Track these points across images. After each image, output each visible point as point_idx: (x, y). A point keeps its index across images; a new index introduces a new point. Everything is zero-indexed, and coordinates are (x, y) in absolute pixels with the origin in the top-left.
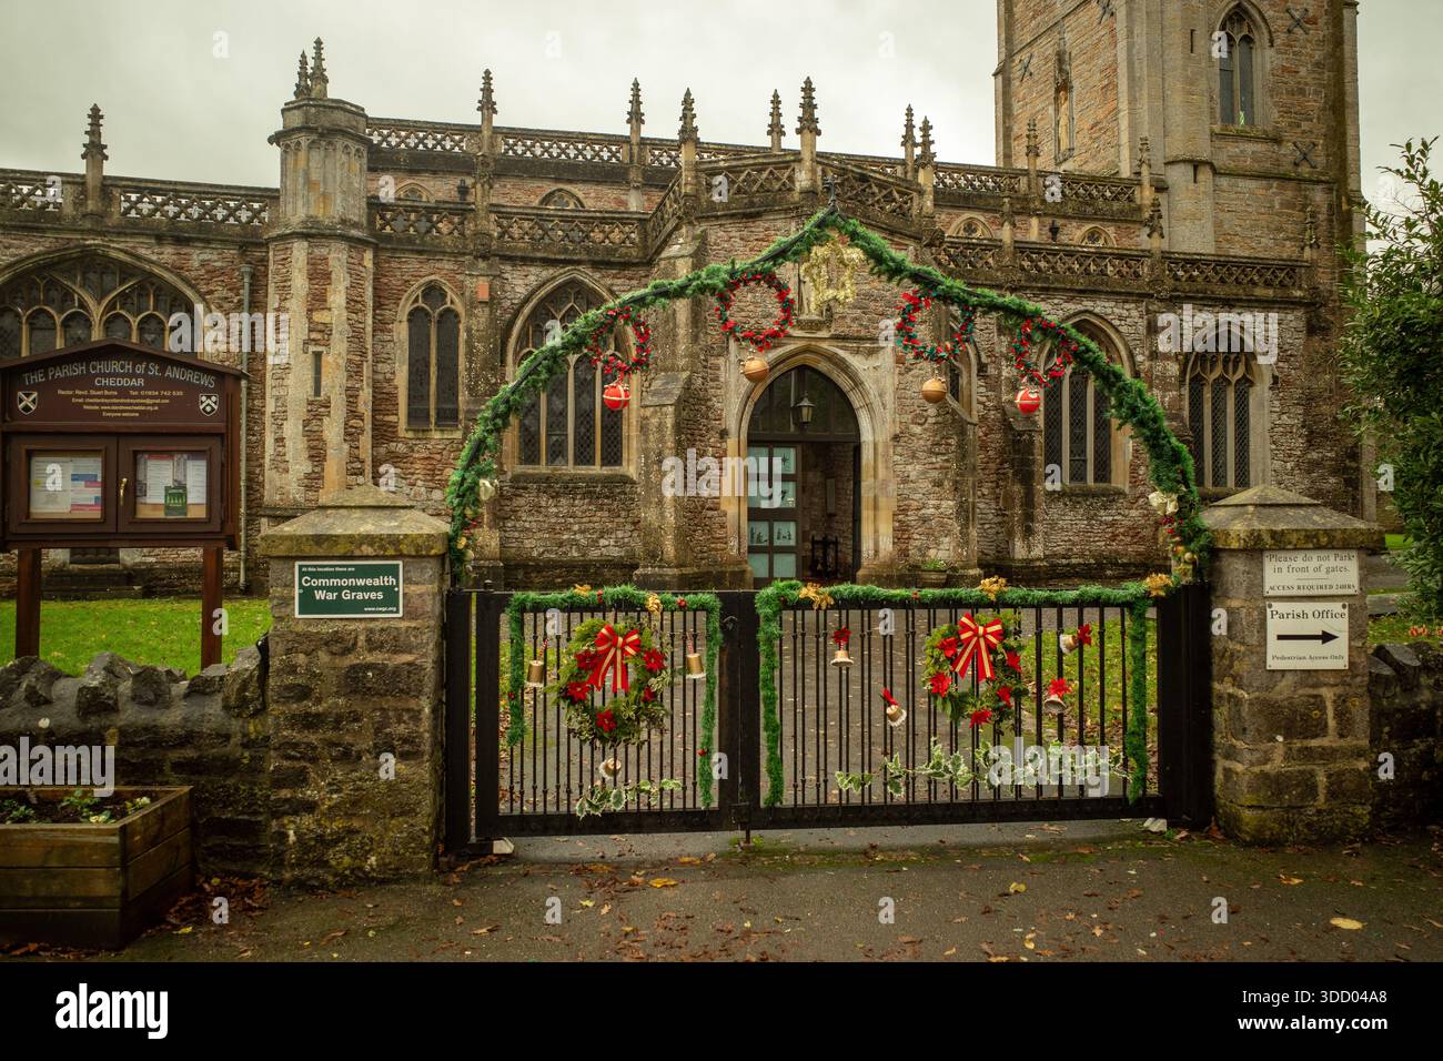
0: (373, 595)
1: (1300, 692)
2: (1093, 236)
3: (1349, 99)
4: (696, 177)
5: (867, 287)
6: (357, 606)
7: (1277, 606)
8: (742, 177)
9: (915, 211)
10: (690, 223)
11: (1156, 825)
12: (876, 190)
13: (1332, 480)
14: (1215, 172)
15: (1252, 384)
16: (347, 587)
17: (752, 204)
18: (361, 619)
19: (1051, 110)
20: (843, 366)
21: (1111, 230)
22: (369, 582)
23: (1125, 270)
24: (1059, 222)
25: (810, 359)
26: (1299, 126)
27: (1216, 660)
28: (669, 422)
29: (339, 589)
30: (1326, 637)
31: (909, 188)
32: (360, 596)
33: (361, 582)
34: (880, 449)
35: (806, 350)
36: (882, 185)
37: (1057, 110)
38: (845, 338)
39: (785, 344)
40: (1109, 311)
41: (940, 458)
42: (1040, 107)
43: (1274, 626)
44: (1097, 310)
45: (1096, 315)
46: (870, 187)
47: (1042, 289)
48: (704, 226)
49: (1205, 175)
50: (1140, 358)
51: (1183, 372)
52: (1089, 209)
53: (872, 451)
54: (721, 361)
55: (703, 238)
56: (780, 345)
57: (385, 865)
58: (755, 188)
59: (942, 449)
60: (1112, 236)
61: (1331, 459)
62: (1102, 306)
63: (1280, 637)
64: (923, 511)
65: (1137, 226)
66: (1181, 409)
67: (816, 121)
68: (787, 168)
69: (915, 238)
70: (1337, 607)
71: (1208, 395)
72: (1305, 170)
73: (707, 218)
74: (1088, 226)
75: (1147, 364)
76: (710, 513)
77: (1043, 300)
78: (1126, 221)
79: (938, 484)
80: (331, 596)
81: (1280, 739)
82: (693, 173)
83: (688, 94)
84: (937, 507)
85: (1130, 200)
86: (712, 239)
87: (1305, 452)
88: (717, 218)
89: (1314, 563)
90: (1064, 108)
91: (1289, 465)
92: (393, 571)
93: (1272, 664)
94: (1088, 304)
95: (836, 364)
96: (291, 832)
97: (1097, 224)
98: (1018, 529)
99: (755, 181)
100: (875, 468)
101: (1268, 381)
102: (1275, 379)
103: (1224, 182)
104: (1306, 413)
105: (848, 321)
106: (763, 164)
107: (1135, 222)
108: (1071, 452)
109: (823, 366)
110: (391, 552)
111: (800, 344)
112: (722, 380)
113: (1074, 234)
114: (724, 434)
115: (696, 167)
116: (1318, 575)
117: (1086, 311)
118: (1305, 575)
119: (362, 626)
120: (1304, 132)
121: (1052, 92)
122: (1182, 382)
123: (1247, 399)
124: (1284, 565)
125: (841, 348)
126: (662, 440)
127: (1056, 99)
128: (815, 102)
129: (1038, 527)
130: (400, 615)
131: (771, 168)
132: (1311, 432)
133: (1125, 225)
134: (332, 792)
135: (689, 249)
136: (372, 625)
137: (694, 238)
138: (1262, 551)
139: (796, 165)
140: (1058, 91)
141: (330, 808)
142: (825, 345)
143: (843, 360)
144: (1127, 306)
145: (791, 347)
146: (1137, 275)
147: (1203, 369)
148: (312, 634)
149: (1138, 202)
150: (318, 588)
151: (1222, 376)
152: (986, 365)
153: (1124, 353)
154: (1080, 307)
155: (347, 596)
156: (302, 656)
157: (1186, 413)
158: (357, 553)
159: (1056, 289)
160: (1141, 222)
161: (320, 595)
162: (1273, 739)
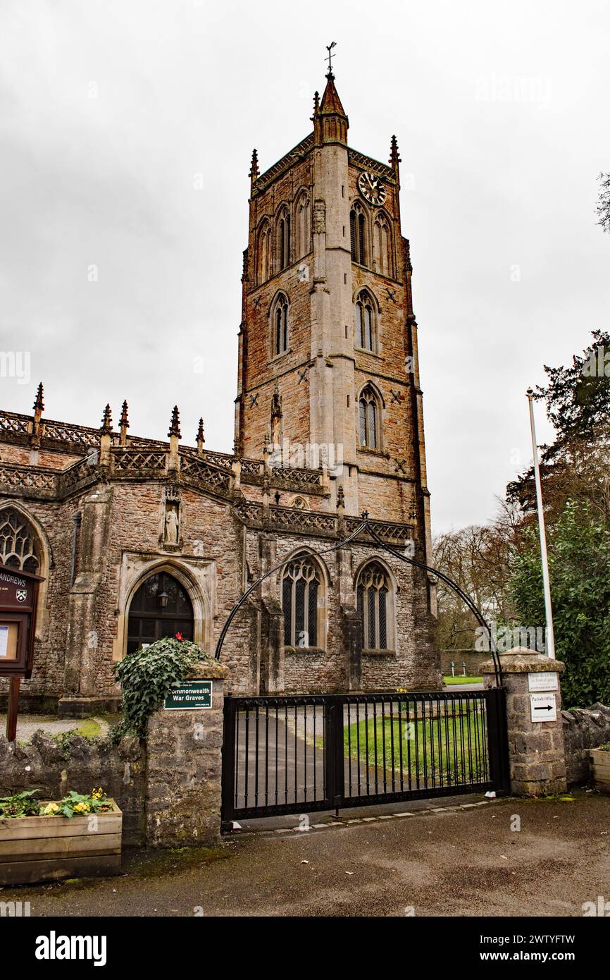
0: (199, 698)
1: (542, 731)
2: (298, 501)
3: (420, 440)
4: (110, 456)
5: (203, 528)
6: (192, 704)
7: (534, 696)
8: (136, 458)
9: (230, 486)
10: (105, 483)
11: (491, 794)
12: (209, 472)
13: (427, 645)
14: (359, 471)
15: (387, 591)
16: (188, 694)
17: (141, 475)
18: (193, 710)
19: (269, 426)
20: (188, 574)
21: (307, 499)
22: (198, 692)
23: (325, 524)
24: (280, 492)
25: (168, 568)
26: (397, 451)
27: (509, 720)
28: (89, 604)
29: (184, 695)
30: (549, 708)
31: (229, 473)
32: (194, 698)
33: (194, 692)
34: (206, 625)
35: (167, 563)
36: (213, 470)
37: (272, 427)
38: (190, 557)
39: (155, 559)
40: (317, 547)
41: (241, 630)
42: (262, 424)
43: (534, 704)
44: (311, 546)
45: (311, 549)
46: (207, 471)
47: (283, 532)
48: (112, 484)
49: (354, 471)
50: (332, 574)
51: (354, 583)
52: (296, 486)
53: (201, 625)
54: (118, 567)
55: (111, 491)
56: (152, 559)
57: (201, 834)
58: (155, 466)
59: (243, 625)
60: (308, 502)
61: (427, 633)
62: (314, 544)
63: (536, 709)
64: (230, 662)
65: (321, 498)
66: (354, 604)
67: (179, 431)
68: (161, 455)
69: (230, 501)
70: (551, 695)
71: (366, 596)
72: (401, 475)
73: (114, 480)
74: (296, 496)
75: (337, 577)
76: (106, 662)
77: (283, 539)
78: (315, 495)
79: (240, 646)
80: (181, 699)
81: (537, 751)
82: (108, 453)
83: (108, 407)
84: (239, 660)
85: (317, 483)
86: (116, 493)
87: (414, 629)
88: (121, 481)
89: (544, 678)
90: (277, 426)
91: (406, 636)
92: (208, 686)
93: (534, 720)
94: (306, 542)
95: (182, 572)
96: (158, 820)
97: (300, 495)
98: (271, 674)
99: (143, 461)
100: (203, 635)
101: (395, 589)
102: (398, 588)
103: (362, 477)
104: (413, 608)
105: (191, 546)
106: (148, 452)
107: (319, 495)
108: (296, 627)
109: (175, 573)
110: (209, 677)
111: (164, 559)
112: (118, 578)
113: (288, 500)
114: (117, 613)
115: (112, 450)
116: (545, 683)
117: (306, 546)
118: (542, 682)
119: (194, 713)
120: (399, 454)
121: (270, 417)
122: (354, 589)
123: (385, 599)
124: (535, 679)
125: (187, 563)
126: (83, 615)
127: (272, 421)
128: (179, 420)
129: (281, 672)
130: (211, 707)
131: (152, 454)
132: (416, 618)
133: (313, 497)
134: (177, 798)
135: (104, 499)
136: (198, 713)
137: (107, 492)
138: (527, 673)
139: (167, 455)
140: (273, 416)
141: (177, 806)
142: (178, 561)
143: (188, 570)
144: (326, 544)
145: (159, 560)
146: (331, 528)
147: (364, 582)
148: (171, 717)
149: (321, 485)
150: (175, 695)
151: (372, 586)
152: (252, 575)
153: (324, 571)
154: (302, 544)
155: (188, 698)
156: (166, 729)
157: (356, 606)
158: (194, 677)
159: (290, 533)
160: (322, 496)
161: (175, 698)
162: (534, 751)
